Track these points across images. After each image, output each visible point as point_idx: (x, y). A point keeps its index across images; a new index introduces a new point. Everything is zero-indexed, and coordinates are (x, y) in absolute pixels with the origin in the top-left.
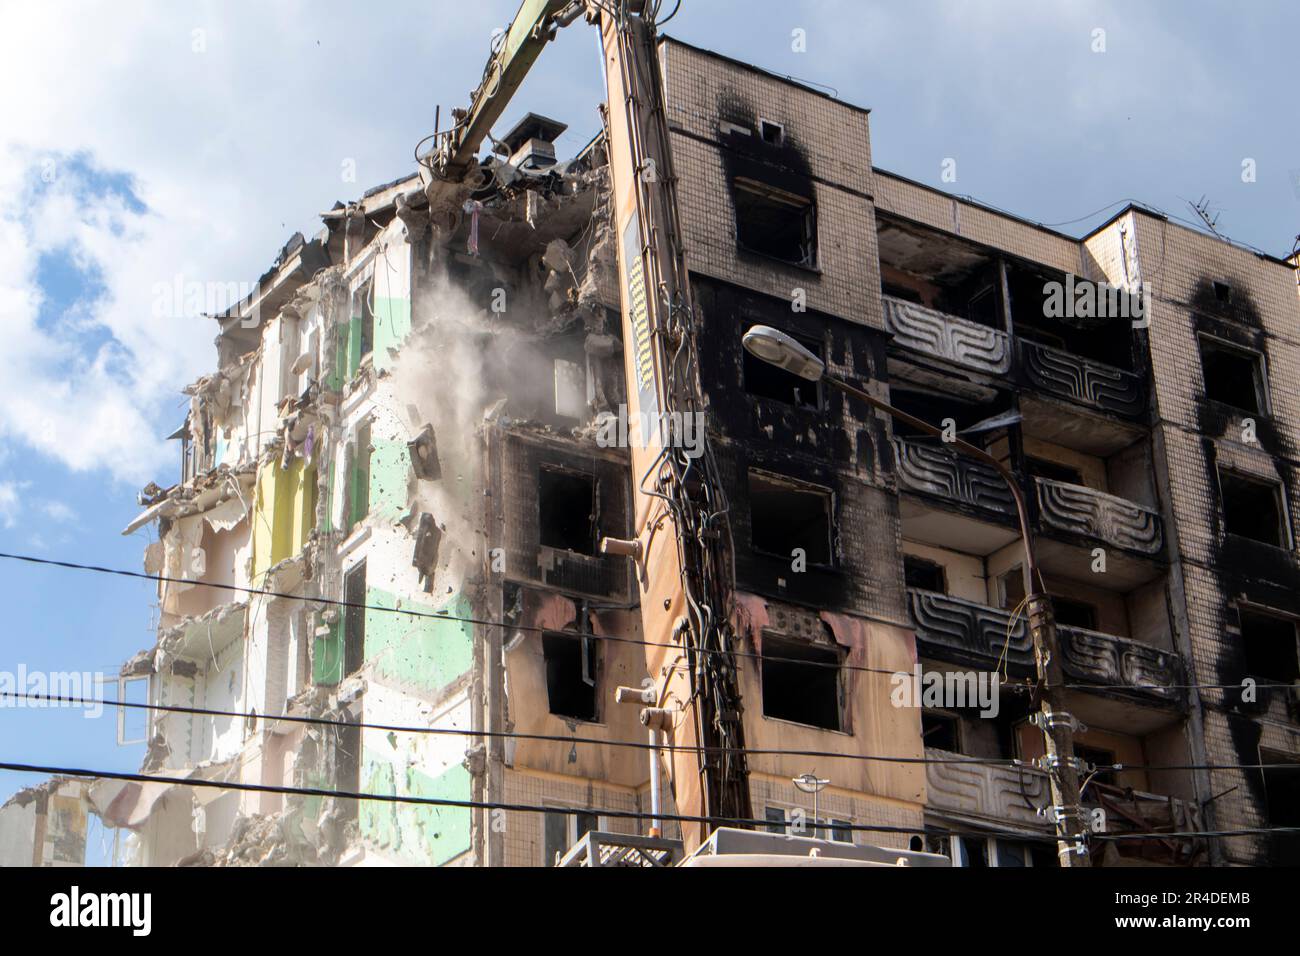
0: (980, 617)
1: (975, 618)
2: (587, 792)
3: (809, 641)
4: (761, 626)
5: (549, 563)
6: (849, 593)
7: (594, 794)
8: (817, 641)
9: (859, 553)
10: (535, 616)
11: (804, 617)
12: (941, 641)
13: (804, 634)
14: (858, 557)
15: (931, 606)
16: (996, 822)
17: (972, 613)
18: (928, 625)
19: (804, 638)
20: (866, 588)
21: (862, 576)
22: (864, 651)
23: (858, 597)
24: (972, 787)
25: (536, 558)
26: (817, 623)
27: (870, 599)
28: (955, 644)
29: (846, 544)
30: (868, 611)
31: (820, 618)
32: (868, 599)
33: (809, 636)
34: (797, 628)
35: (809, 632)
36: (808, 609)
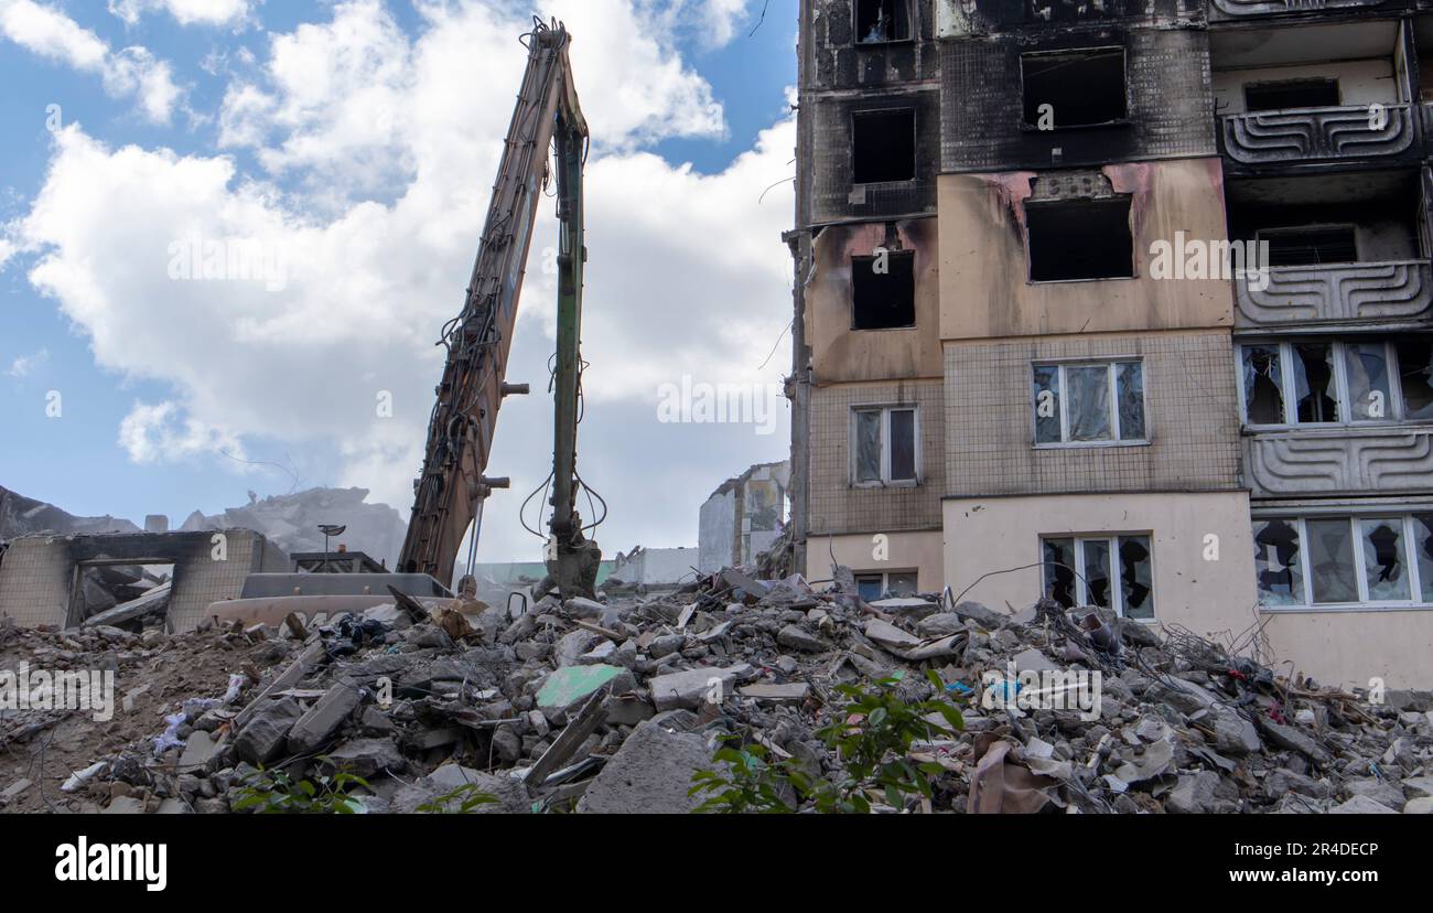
0: (1324, 120)
1: (1318, 124)
2: (897, 391)
3: (1088, 199)
4: (1021, 199)
5: (861, 198)
6: (1139, 140)
7: (905, 391)
8: (1097, 197)
9: (1154, 98)
10: (844, 248)
11: (1083, 177)
12: (1273, 158)
13: (1081, 194)
14: (1152, 103)
15: (1259, 127)
16: (1344, 325)
17: (1314, 119)
18: (1255, 147)
19: (1083, 197)
20: (1161, 130)
21: (1158, 120)
22: (1150, 194)
23: (1152, 141)
24: (1312, 296)
25: (847, 196)
26: (1099, 179)
27: (1168, 139)
28: (1290, 156)
29: (1137, 94)
30: (1167, 152)
31: (1101, 173)
32: (1165, 141)
33: (1088, 195)
34: (1074, 190)
35: (1088, 190)
36: (1088, 169)
